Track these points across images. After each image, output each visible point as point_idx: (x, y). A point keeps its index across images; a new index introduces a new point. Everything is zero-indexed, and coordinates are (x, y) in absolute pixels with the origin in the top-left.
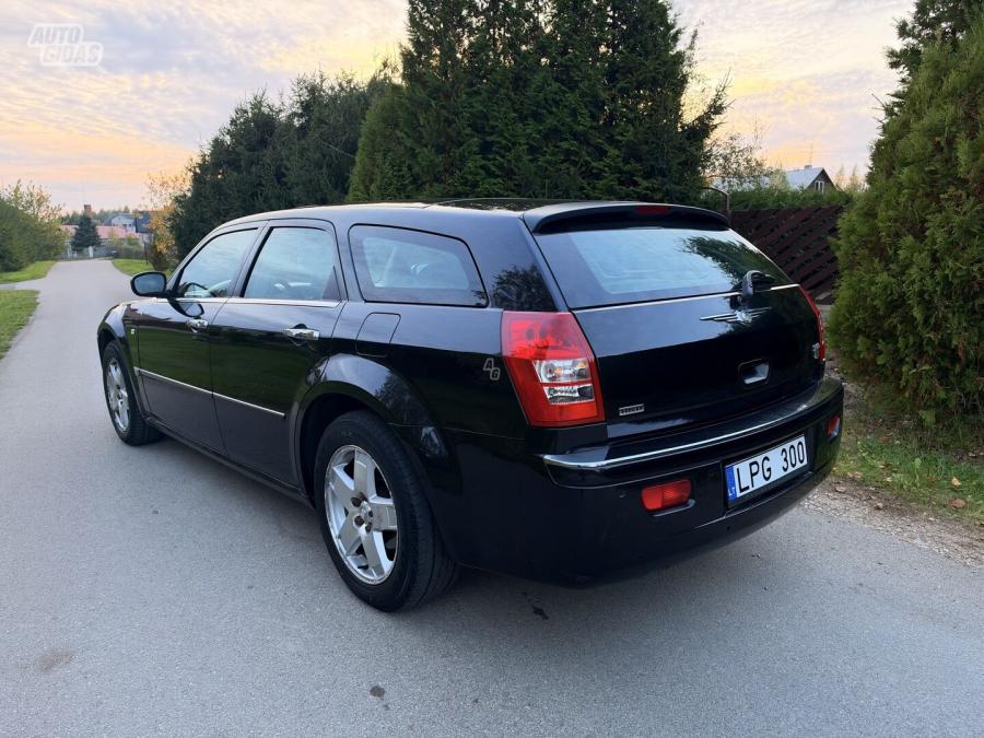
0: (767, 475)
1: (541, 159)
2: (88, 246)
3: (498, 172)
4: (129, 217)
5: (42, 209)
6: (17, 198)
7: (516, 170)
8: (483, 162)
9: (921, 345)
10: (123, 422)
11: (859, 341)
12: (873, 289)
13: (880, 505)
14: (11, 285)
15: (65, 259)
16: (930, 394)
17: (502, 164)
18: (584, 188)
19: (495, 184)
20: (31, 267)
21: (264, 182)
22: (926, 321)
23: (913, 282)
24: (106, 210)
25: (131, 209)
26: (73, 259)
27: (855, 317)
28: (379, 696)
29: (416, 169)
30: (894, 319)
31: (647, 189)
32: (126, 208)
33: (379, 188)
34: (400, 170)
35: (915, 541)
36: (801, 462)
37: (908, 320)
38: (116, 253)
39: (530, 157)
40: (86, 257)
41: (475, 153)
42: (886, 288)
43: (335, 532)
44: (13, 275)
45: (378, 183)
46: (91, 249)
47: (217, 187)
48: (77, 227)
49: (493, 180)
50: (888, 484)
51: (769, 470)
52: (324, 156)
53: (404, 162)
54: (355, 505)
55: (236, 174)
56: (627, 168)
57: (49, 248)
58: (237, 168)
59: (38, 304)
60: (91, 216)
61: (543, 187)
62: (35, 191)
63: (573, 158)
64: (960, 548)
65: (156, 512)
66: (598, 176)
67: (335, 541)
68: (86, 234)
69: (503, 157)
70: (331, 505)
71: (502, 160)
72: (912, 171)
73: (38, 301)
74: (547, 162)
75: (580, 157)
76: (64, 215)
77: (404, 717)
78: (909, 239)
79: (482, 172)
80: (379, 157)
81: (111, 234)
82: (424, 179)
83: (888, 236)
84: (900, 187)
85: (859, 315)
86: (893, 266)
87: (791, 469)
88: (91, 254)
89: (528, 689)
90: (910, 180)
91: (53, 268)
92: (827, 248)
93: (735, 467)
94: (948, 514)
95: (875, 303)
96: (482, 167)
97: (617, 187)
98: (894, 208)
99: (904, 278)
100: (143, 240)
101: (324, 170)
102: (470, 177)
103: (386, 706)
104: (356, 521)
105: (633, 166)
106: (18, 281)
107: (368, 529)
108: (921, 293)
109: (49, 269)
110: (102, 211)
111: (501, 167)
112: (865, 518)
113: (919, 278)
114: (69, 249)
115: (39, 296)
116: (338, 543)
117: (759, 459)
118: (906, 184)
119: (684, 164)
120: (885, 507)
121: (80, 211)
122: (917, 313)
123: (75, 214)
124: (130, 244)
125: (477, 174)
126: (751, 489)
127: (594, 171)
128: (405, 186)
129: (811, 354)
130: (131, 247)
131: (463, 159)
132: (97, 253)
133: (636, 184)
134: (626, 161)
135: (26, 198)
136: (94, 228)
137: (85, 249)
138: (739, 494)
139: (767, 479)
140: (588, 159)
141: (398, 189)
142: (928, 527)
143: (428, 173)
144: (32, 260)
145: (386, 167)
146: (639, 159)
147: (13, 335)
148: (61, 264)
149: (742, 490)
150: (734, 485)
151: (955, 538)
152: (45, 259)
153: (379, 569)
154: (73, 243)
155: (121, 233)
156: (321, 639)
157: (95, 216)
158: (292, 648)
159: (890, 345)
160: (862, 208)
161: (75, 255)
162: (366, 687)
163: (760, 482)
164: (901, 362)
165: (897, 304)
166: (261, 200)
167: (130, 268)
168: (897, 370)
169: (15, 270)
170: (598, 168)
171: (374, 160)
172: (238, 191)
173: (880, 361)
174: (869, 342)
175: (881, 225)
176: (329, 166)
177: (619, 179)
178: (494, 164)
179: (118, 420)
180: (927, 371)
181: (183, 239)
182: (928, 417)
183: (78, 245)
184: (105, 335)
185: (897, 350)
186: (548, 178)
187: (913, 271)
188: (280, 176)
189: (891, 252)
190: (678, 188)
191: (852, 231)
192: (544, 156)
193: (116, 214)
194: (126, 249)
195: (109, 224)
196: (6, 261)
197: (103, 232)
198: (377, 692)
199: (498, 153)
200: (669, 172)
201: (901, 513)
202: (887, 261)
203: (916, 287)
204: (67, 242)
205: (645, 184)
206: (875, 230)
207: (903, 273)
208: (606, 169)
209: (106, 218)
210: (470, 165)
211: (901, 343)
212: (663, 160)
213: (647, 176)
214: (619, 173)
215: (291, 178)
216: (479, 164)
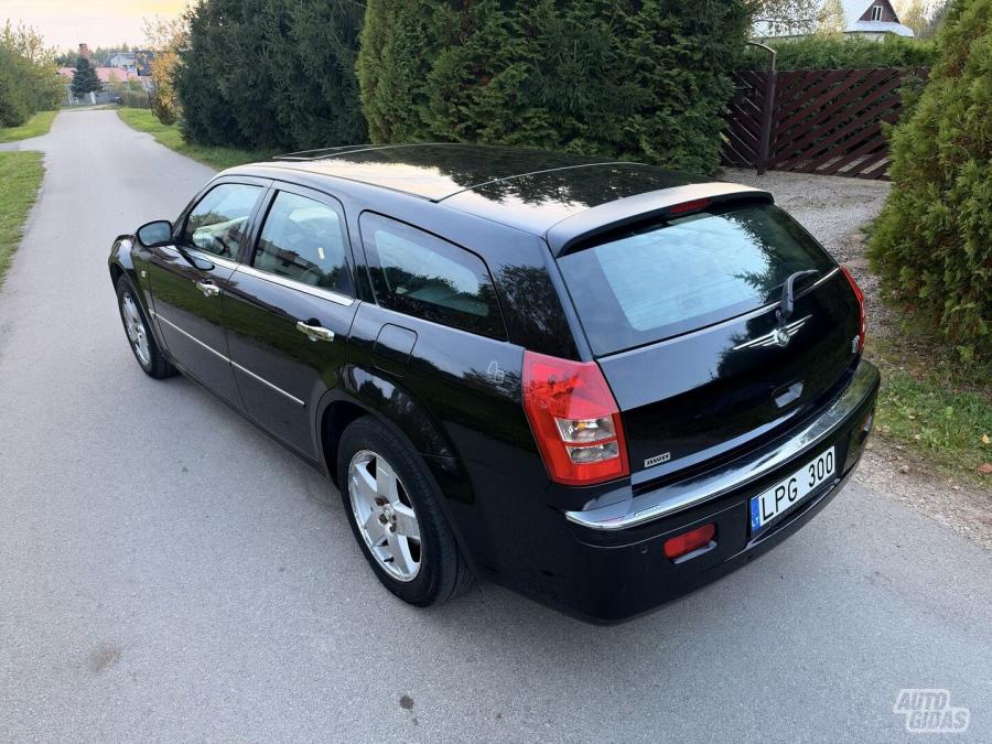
0: (792, 496)
1: (571, 14)
2: (89, 92)
3: (522, 32)
4: (128, 57)
5: (36, 52)
6: (10, 40)
7: (541, 28)
8: (506, 19)
9: (969, 278)
10: (144, 354)
11: (902, 272)
12: (924, 218)
13: (906, 468)
14: (16, 143)
15: (67, 106)
16: (972, 329)
17: (525, 22)
18: (616, 48)
19: (518, 45)
20: (32, 121)
21: (267, 36)
22: (978, 255)
23: (969, 214)
24: (103, 48)
25: (131, 47)
26: (74, 106)
27: (901, 246)
28: (409, 708)
29: (431, 30)
30: (943, 252)
31: (686, 48)
32: (125, 46)
33: (391, 52)
34: (414, 31)
35: (937, 516)
36: (828, 472)
37: (958, 253)
38: (121, 100)
39: (557, 13)
40: (88, 104)
41: (497, 9)
42: (938, 216)
43: (361, 523)
44: (15, 132)
45: (390, 47)
46: (92, 94)
47: (219, 39)
48: (75, 69)
49: (517, 41)
50: (916, 442)
51: (795, 490)
52: (331, 6)
53: (418, 20)
54: (378, 504)
55: (238, 25)
56: (664, 23)
57: (48, 95)
58: (238, 18)
59: (45, 170)
60: (88, 57)
61: (571, 47)
62: (27, 32)
63: (604, 12)
64: (981, 526)
65: (185, 470)
66: (633, 34)
67: (361, 530)
68: (85, 78)
69: (527, 13)
70: (356, 499)
71: (525, 17)
72: (982, 82)
73: (44, 166)
74: (578, 18)
75: (614, 11)
76: (59, 55)
77: (432, 735)
78: (971, 165)
79: (504, 31)
80: (390, 16)
81: (112, 77)
82: (440, 41)
83: (948, 157)
84: (968, 102)
85: (906, 244)
86: (949, 193)
87: (818, 482)
88: (94, 101)
89: (548, 702)
90: (980, 95)
91: (56, 119)
92: (878, 133)
93: (760, 498)
94: (974, 481)
95: (924, 234)
96: (504, 26)
97: (653, 47)
98: (959, 126)
99: (959, 208)
100: (147, 84)
101: (332, 23)
102: (491, 38)
103: (415, 720)
104: (381, 520)
105: (672, 20)
106: (21, 138)
107: (393, 529)
108: (976, 227)
109: (51, 122)
110: (99, 49)
111: (524, 25)
112: (888, 485)
113: (976, 210)
114: (70, 94)
115: (45, 159)
116: (365, 533)
117: (785, 483)
118: (974, 98)
119: (729, 16)
120: (911, 470)
121: (76, 49)
122: (969, 248)
123: (71, 53)
124: (134, 89)
125: (500, 34)
126: (775, 514)
127: (629, 27)
128: (420, 49)
129: (850, 347)
130: (134, 92)
131: (482, 16)
132: (100, 99)
133: (674, 43)
134: (664, 16)
135: (18, 40)
136: (93, 71)
137: (86, 95)
138: (762, 523)
139: (791, 500)
140: (621, 13)
141: (412, 53)
142: (952, 497)
143: (444, 33)
144: (32, 112)
145: (399, 28)
146: (677, 12)
147: (24, 217)
148: (64, 114)
149: (765, 518)
150: (758, 515)
151: (978, 513)
152: (46, 108)
153: (406, 570)
154: (73, 89)
155: (122, 76)
156: (352, 636)
157: (92, 55)
158: (324, 647)
159: (935, 276)
160: (922, 121)
161: (77, 101)
162: (396, 698)
163: (785, 505)
164: (945, 295)
165: (948, 236)
166: (266, 54)
167: (136, 121)
168: (939, 301)
169: (17, 125)
170: (631, 24)
171: (385, 19)
172: (242, 45)
173: (923, 293)
174: (912, 271)
175: (941, 145)
176: (337, 17)
177: (655, 36)
178: (517, 23)
179: (139, 351)
180: (972, 309)
181: (187, 97)
182: (966, 353)
183: (79, 90)
184: (116, 269)
185: (942, 282)
186: (577, 37)
187: (971, 203)
188: (284, 29)
189: (948, 177)
190: (720, 47)
191: (908, 147)
192: (573, 9)
193: (114, 52)
194: (130, 95)
195: (108, 65)
196: (7, 116)
197: (103, 74)
198: (406, 703)
199: (520, 8)
200: (711, 29)
201: (926, 478)
202: (944, 185)
203: (972, 220)
204: (68, 86)
205: (684, 42)
206: (933, 149)
207: (959, 202)
208: (642, 25)
209: (105, 58)
210: (490, 24)
211: (947, 276)
212: (704, 14)
213: (687, 33)
214: (656, 29)
215: (297, 30)
216: (501, 22)
